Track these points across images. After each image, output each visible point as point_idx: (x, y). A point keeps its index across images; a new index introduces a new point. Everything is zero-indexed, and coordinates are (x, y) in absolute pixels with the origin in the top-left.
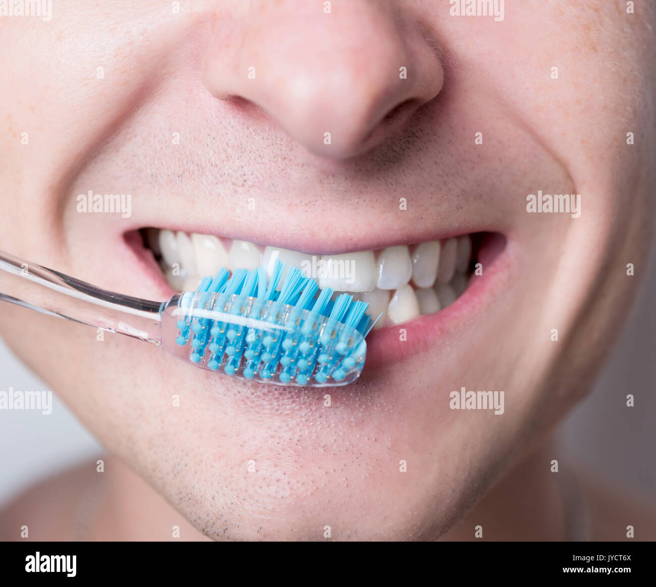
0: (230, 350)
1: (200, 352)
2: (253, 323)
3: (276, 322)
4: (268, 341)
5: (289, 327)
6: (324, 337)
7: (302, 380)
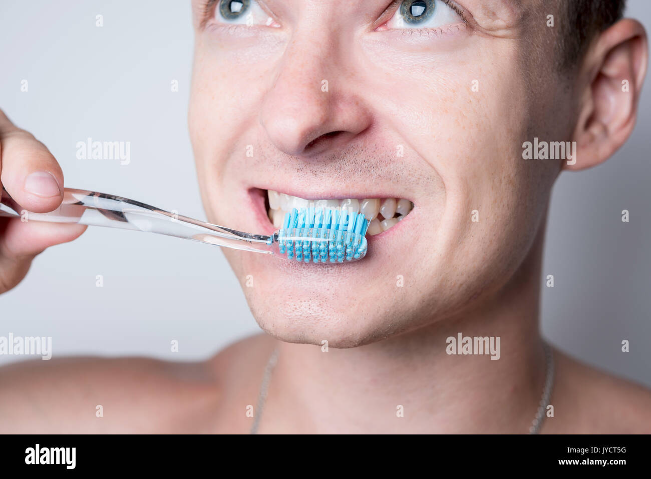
0: (305, 253)
1: (291, 255)
2: (314, 239)
3: (325, 237)
4: (322, 247)
5: (331, 239)
6: (347, 242)
7: (341, 260)
